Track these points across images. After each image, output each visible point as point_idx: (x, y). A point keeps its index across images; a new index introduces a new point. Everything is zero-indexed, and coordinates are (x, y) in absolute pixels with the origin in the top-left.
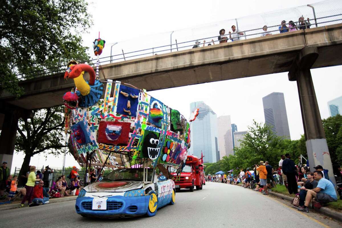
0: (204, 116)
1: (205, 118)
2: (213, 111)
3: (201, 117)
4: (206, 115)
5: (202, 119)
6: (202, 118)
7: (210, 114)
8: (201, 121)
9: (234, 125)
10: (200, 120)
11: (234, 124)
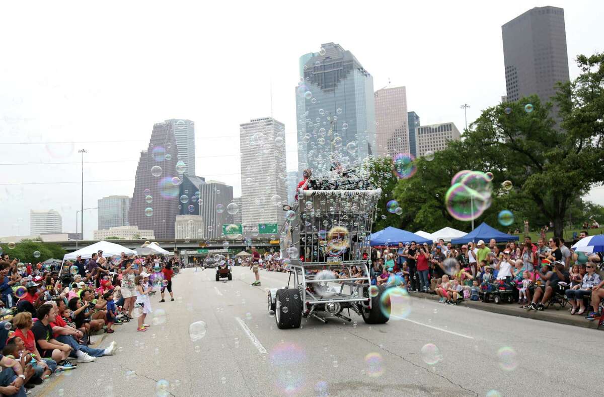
0: (338, 81)
1: (339, 87)
2: (362, 69)
3: (331, 84)
4: (345, 77)
5: (332, 90)
6: (331, 86)
7: (356, 74)
8: (331, 95)
9: (413, 116)
10: (325, 91)
11: (413, 112)
